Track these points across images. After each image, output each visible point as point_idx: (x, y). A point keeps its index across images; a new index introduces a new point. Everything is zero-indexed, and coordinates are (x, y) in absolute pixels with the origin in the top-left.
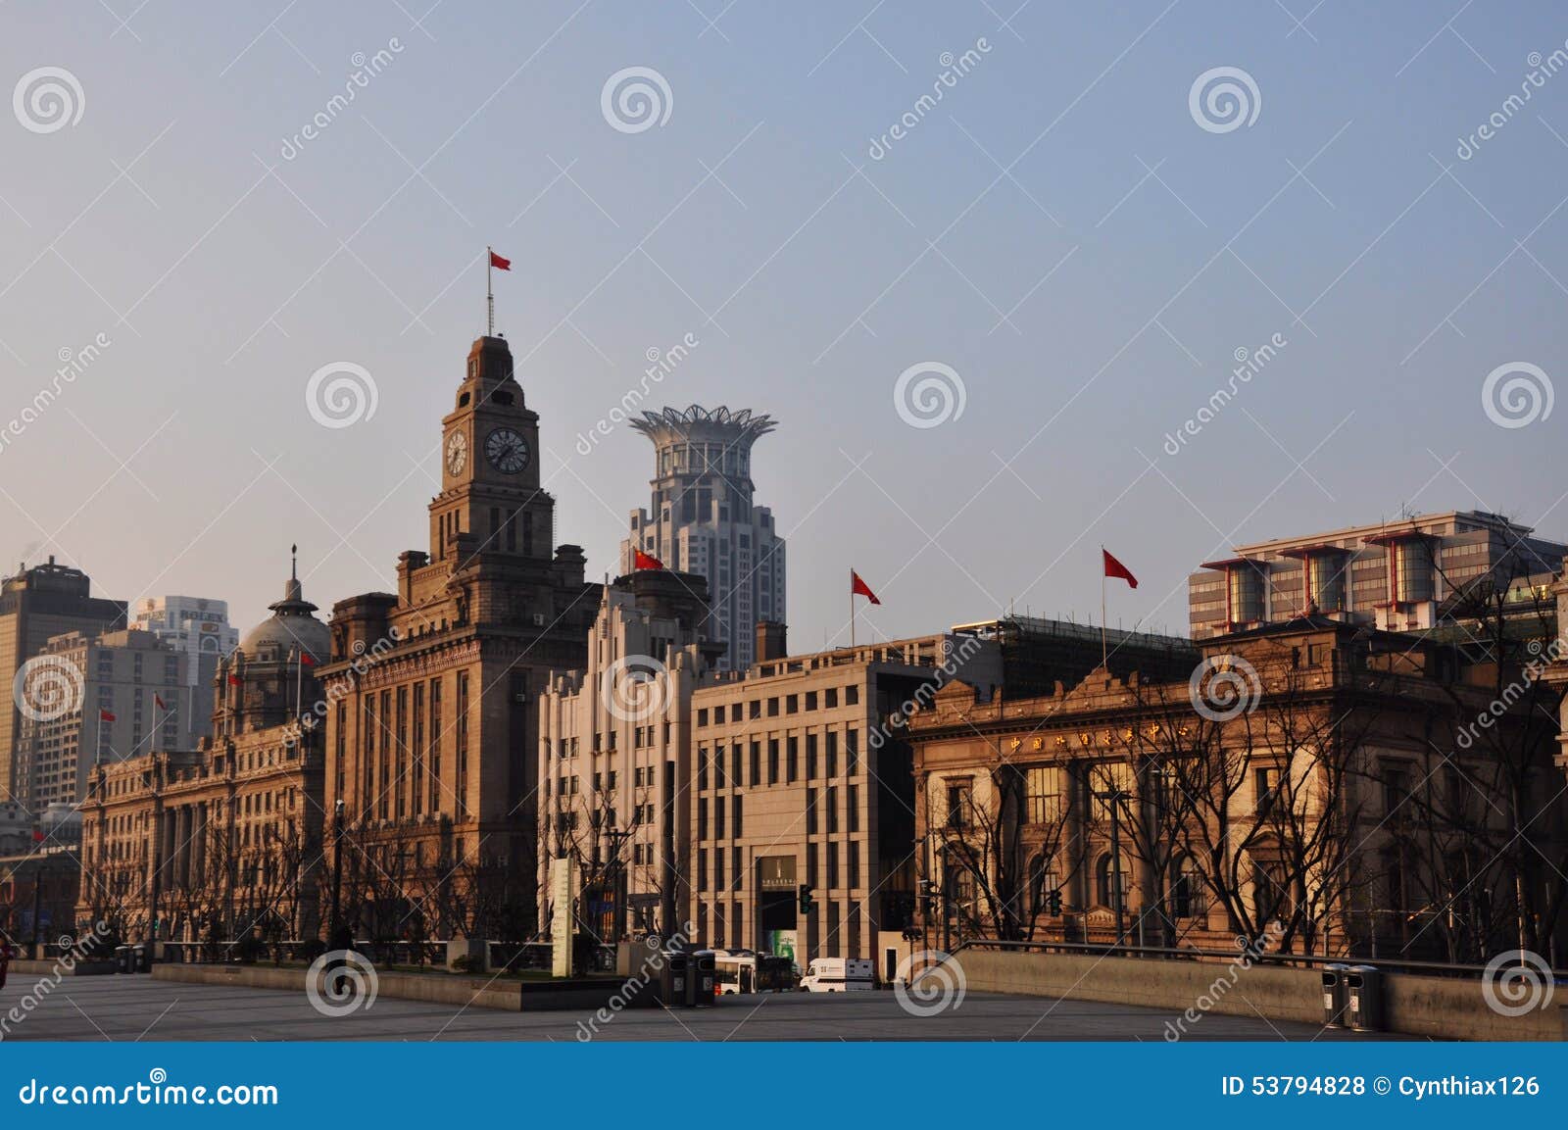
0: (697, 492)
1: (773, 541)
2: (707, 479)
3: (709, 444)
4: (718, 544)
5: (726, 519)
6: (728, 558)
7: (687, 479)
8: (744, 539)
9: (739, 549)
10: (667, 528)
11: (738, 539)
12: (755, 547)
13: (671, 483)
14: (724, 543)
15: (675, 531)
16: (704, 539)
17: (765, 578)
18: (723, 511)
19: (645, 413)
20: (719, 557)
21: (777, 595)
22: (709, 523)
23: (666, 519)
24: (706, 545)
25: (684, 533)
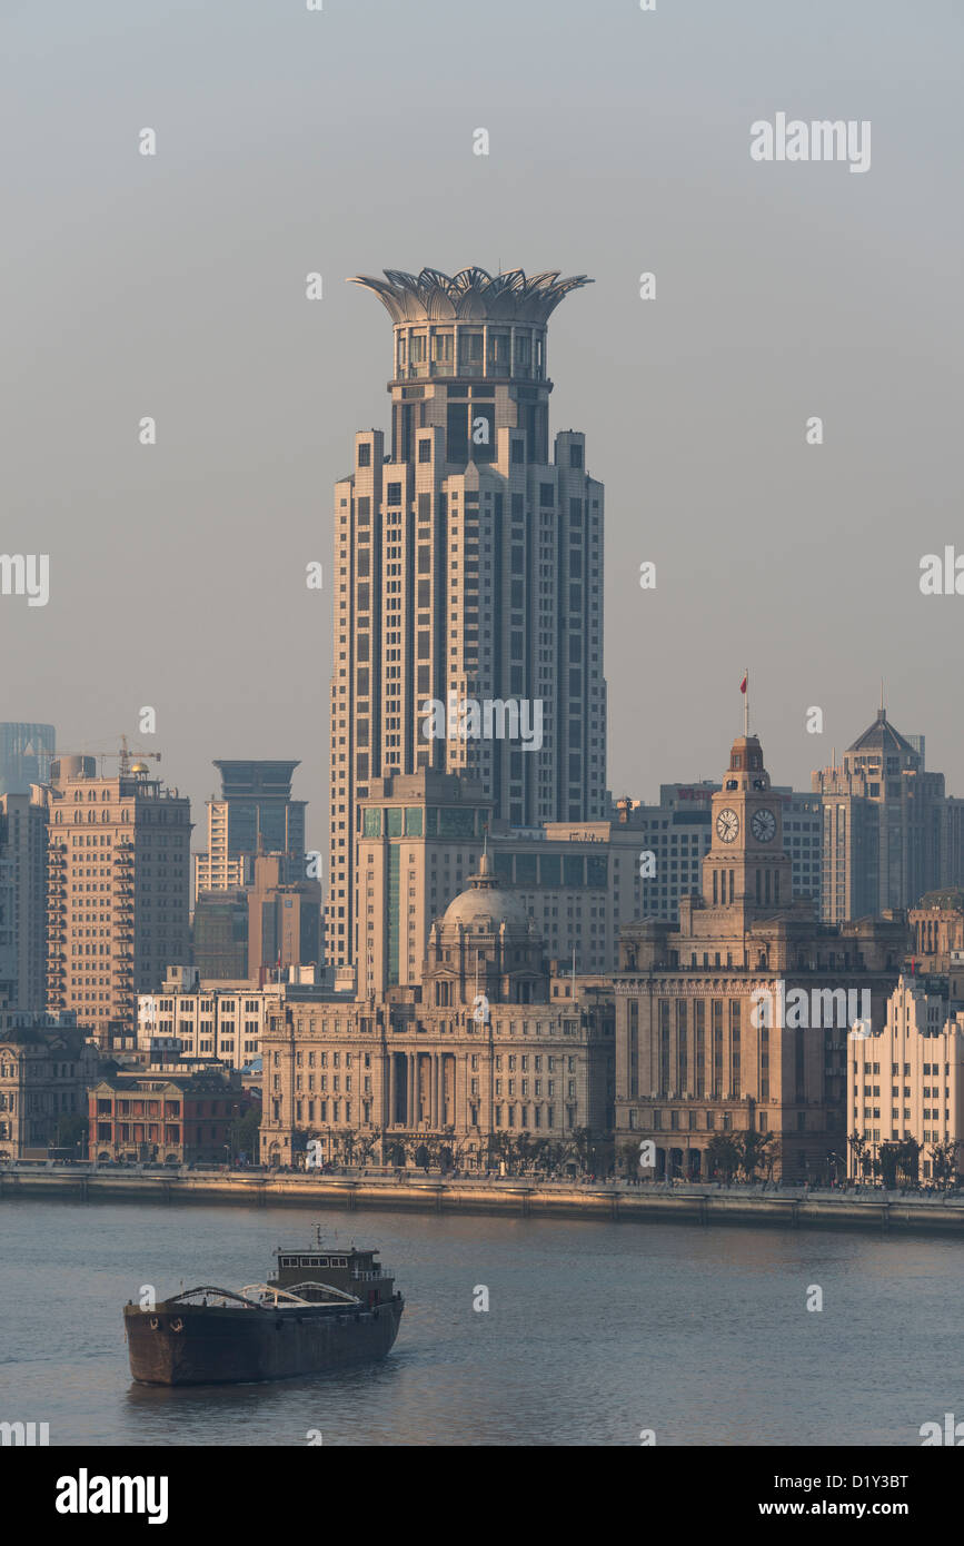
0: (470, 406)
1: (587, 487)
2: (485, 389)
3: (489, 327)
4: (508, 501)
5: (521, 461)
6: (522, 526)
7: (455, 387)
8: (546, 490)
9: (538, 509)
10: (425, 475)
11: (537, 493)
12: (561, 502)
13: (430, 392)
14: (517, 499)
15: (440, 479)
16: (488, 496)
17: (575, 554)
18: (515, 446)
19: (387, 273)
20: (509, 525)
21: (593, 581)
22: (493, 465)
23: (424, 458)
24: (491, 505)
25: (456, 484)
